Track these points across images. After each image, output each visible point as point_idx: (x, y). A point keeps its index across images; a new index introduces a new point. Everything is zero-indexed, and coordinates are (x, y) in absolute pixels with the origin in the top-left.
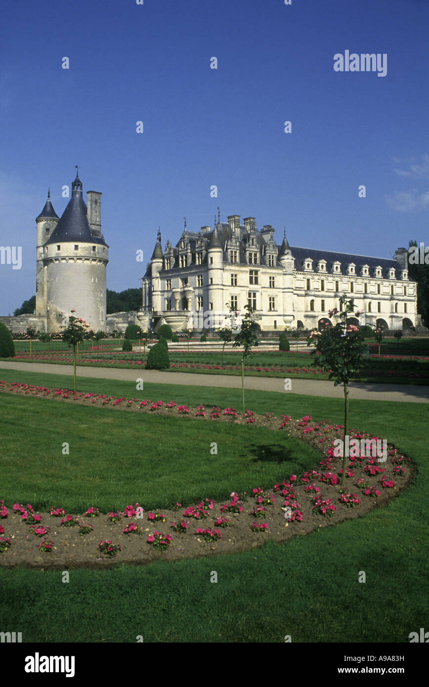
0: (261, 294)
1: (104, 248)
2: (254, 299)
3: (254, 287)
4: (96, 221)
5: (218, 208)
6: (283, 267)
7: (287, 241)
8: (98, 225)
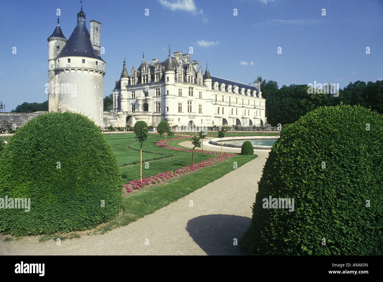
0: (195, 102)
1: (103, 64)
2: (191, 105)
3: (191, 98)
4: (97, 44)
5: (169, 46)
6: (206, 86)
7: (208, 71)
8: (98, 47)
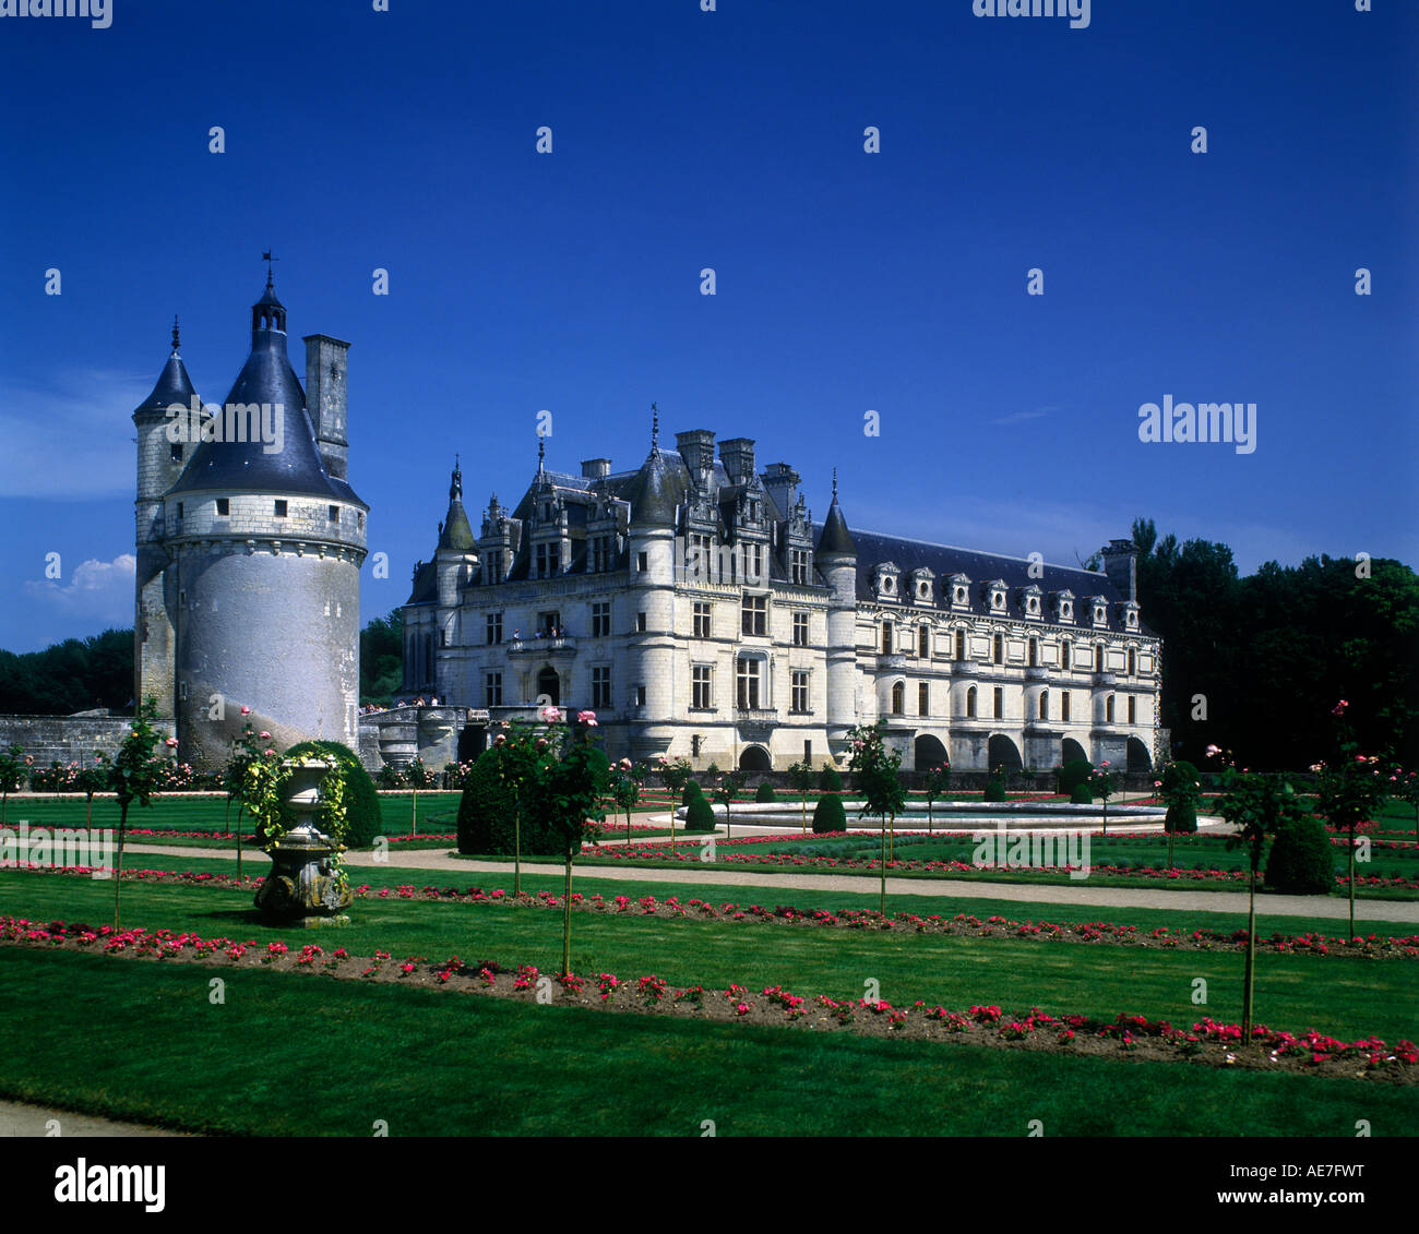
0: (773, 665)
1: (360, 514)
2: (753, 676)
3: (753, 642)
4: (334, 430)
6: (831, 588)
7: (840, 511)
8: (338, 443)
